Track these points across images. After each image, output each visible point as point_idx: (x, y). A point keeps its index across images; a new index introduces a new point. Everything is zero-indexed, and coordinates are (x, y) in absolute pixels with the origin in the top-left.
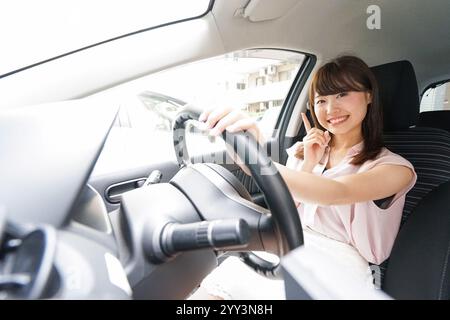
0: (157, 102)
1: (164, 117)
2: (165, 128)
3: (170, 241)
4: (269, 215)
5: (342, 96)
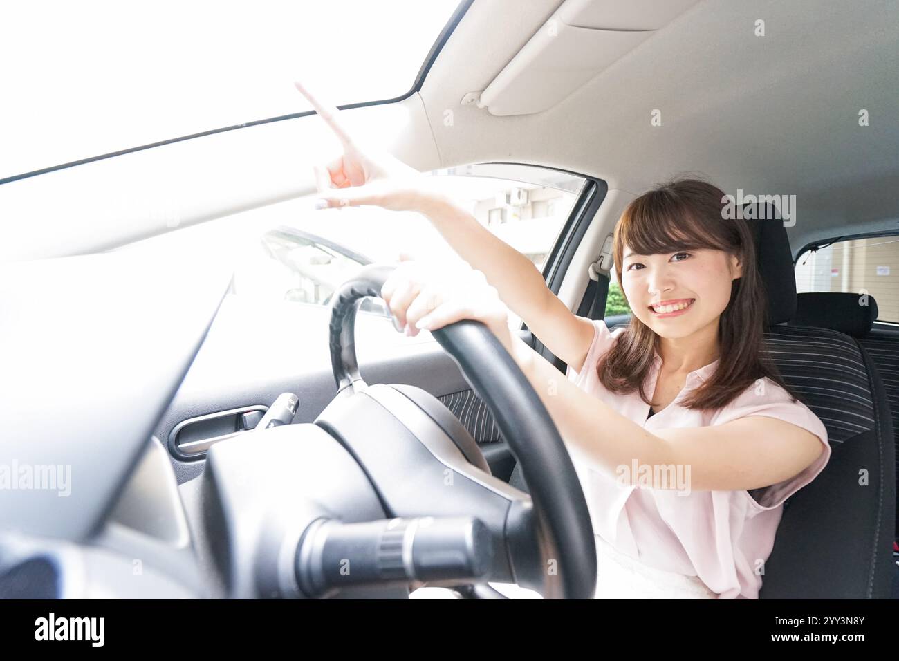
0: (293, 244)
1: (302, 275)
2: (305, 299)
3: (317, 563)
4: (528, 504)
5: (681, 257)
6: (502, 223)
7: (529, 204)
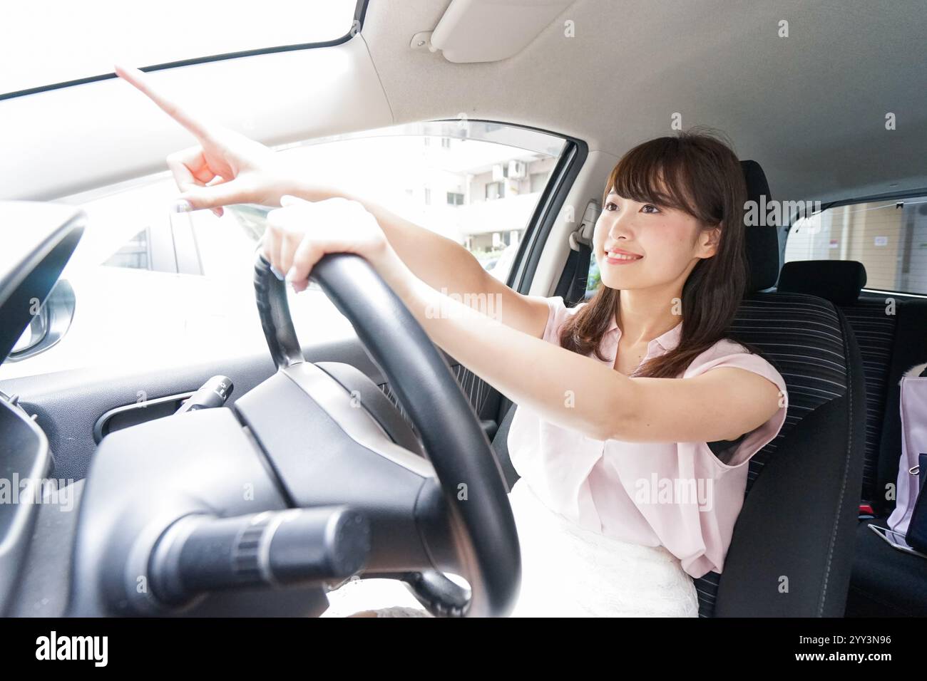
6: (499, 198)
7: (528, 177)
